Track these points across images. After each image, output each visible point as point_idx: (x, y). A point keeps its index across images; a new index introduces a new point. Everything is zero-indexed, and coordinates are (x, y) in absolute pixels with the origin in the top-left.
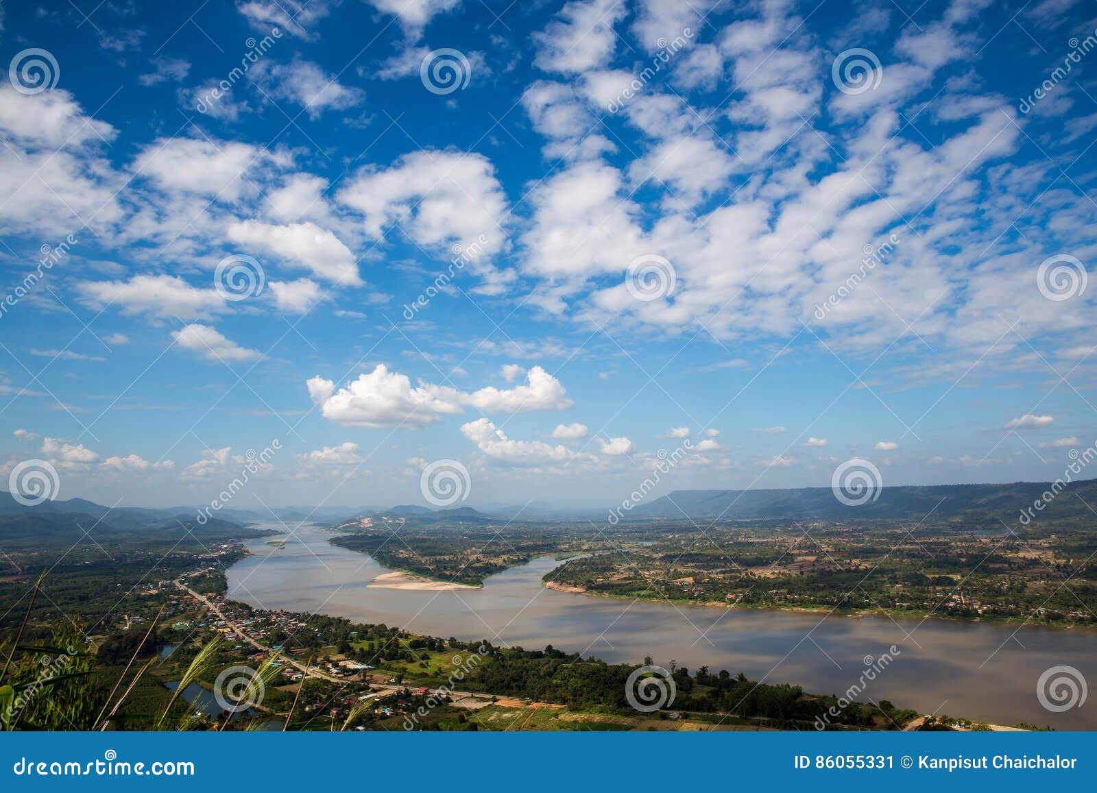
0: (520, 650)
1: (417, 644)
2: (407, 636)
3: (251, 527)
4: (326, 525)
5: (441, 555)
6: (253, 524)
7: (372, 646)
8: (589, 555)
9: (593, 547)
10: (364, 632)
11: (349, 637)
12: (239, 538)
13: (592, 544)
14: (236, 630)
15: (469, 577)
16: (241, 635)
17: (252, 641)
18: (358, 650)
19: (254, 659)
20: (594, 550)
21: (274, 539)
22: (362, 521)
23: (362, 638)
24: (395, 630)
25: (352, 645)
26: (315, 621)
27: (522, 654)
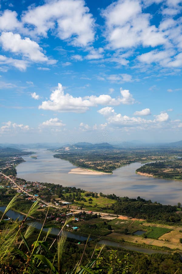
0: (127, 198)
1: (88, 195)
2: (84, 192)
3: (24, 151)
4: (52, 150)
5: (96, 161)
6: (24, 150)
7: (71, 195)
8: (155, 162)
9: (156, 158)
10: (68, 190)
11: (62, 192)
12: (20, 155)
13: (156, 157)
14: (21, 189)
15: (107, 170)
16: (23, 191)
17: (27, 193)
18: (65, 197)
19: (28, 199)
20: (157, 160)
21: (33, 155)
22: (65, 148)
23: (67, 192)
24: (79, 189)
25: (63, 195)
26: (49, 186)
27: (128, 199)
